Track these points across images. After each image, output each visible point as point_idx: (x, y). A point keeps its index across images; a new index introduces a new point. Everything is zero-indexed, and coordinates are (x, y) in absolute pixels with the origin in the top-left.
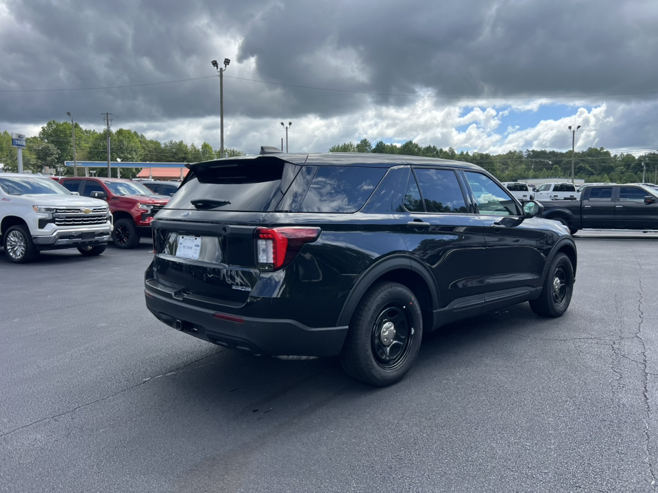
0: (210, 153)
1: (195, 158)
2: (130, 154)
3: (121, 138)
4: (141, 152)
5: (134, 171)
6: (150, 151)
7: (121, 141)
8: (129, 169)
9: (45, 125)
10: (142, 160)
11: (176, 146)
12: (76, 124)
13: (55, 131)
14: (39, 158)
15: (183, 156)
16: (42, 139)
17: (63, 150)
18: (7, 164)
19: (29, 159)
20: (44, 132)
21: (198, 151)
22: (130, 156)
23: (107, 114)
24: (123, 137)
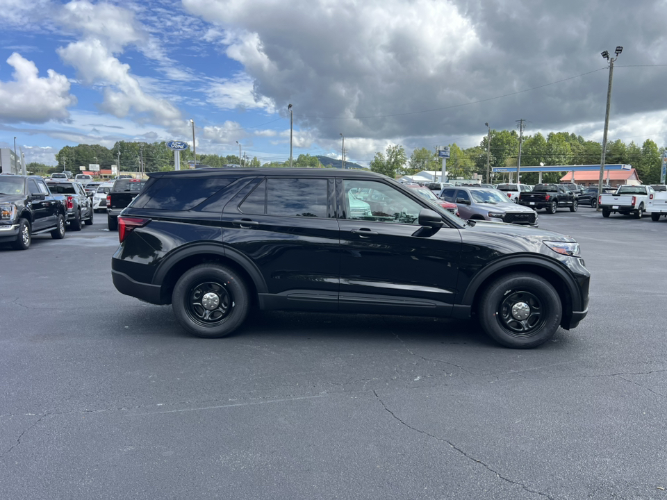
0: (653, 152)
1: (633, 158)
2: (558, 158)
3: (551, 141)
4: (570, 154)
5: (560, 175)
6: (580, 154)
7: (550, 145)
8: (555, 173)
9: (487, 135)
10: (570, 163)
11: (611, 146)
12: (513, 131)
13: (494, 139)
14: (477, 166)
15: (618, 156)
16: (483, 148)
17: (499, 158)
18: (451, 172)
19: (470, 167)
20: (485, 142)
21: (638, 150)
22: (557, 160)
23: (521, 121)
24: (553, 141)
